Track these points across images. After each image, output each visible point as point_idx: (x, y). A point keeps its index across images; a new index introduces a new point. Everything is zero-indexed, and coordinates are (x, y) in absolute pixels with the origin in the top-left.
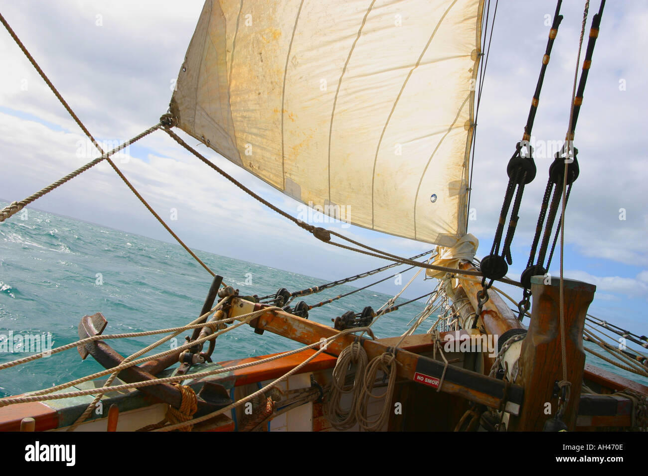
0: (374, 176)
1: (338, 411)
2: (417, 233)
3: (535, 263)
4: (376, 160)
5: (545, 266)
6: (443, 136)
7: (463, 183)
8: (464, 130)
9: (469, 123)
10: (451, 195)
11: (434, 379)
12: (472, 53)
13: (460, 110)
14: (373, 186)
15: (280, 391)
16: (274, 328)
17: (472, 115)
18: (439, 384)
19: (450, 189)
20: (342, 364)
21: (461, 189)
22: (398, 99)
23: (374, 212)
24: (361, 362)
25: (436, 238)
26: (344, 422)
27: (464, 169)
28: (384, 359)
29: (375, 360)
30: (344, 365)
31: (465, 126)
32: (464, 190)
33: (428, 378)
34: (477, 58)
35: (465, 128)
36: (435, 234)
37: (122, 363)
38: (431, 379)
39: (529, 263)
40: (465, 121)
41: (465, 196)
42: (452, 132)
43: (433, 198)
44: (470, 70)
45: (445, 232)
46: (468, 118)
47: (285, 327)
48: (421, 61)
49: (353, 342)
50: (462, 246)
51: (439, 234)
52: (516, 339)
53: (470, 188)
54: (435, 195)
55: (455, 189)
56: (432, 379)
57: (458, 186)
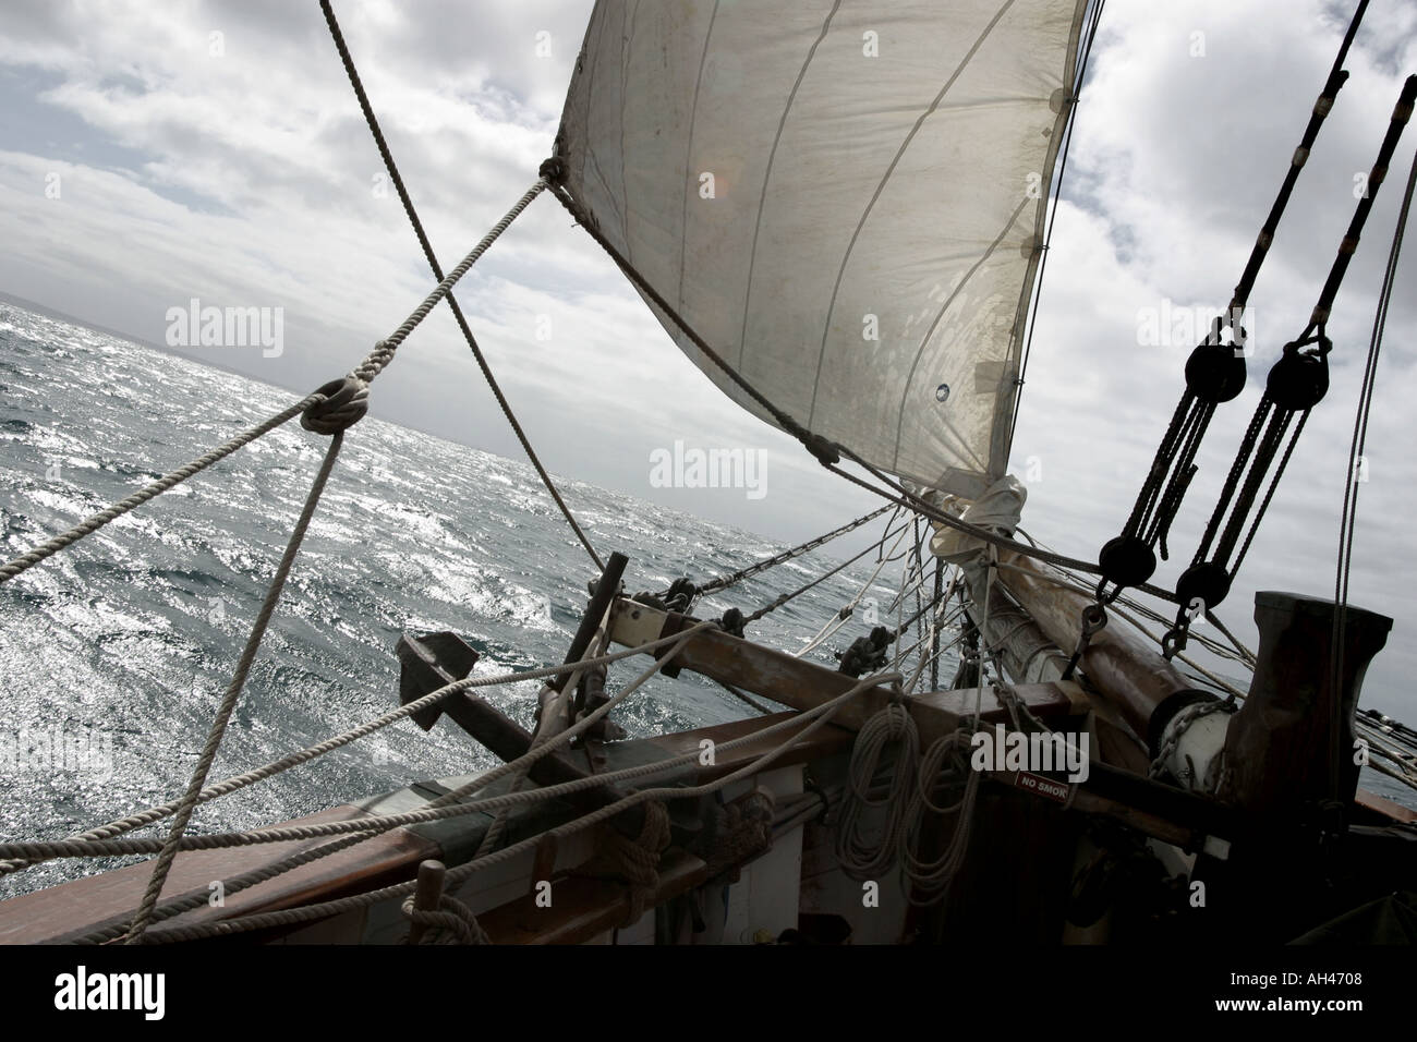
0: (827, 330)
1: (857, 842)
2: (899, 459)
3: (1209, 558)
4: (834, 298)
5: (1229, 567)
6: (974, 264)
7: (1009, 369)
8: (1020, 255)
9: (1031, 243)
10: (979, 391)
11: (1057, 786)
12: (1053, 95)
13: (1017, 213)
14: (822, 350)
15: (769, 802)
16: (710, 666)
17: (1041, 228)
18: (1068, 796)
19: (977, 376)
20: (870, 750)
21: (1003, 379)
22: (888, 175)
23: (816, 404)
24: (909, 746)
25: (939, 474)
26: (871, 864)
27: (1014, 338)
28: (960, 741)
29: (938, 744)
30: (873, 749)
31: (1022, 247)
32: (1008, 384)
33: (1046, 782)
34: (1063, 108)
35: (1022, 254)
36: (938, 466)
37: (533, 745)
38: (1050, 784)
39: (1197, 557)
40: (1025, 238)
41: (1009, 396)
42: (993, 258)
43: (942, 393)
44: (1046, 133)
45: (961, 465)
46: (1032, 231)
47: (736, 666)
48: (946, 98)
49: (890, 705)
50: (997, 498)
51: (950, 468)
52: (1202, 710)
53: (1022, 380)
54: (945, 386)
55: (990, 379)
56: (1054, 785)
57: (997, 373)
